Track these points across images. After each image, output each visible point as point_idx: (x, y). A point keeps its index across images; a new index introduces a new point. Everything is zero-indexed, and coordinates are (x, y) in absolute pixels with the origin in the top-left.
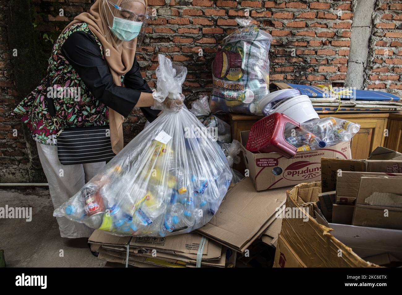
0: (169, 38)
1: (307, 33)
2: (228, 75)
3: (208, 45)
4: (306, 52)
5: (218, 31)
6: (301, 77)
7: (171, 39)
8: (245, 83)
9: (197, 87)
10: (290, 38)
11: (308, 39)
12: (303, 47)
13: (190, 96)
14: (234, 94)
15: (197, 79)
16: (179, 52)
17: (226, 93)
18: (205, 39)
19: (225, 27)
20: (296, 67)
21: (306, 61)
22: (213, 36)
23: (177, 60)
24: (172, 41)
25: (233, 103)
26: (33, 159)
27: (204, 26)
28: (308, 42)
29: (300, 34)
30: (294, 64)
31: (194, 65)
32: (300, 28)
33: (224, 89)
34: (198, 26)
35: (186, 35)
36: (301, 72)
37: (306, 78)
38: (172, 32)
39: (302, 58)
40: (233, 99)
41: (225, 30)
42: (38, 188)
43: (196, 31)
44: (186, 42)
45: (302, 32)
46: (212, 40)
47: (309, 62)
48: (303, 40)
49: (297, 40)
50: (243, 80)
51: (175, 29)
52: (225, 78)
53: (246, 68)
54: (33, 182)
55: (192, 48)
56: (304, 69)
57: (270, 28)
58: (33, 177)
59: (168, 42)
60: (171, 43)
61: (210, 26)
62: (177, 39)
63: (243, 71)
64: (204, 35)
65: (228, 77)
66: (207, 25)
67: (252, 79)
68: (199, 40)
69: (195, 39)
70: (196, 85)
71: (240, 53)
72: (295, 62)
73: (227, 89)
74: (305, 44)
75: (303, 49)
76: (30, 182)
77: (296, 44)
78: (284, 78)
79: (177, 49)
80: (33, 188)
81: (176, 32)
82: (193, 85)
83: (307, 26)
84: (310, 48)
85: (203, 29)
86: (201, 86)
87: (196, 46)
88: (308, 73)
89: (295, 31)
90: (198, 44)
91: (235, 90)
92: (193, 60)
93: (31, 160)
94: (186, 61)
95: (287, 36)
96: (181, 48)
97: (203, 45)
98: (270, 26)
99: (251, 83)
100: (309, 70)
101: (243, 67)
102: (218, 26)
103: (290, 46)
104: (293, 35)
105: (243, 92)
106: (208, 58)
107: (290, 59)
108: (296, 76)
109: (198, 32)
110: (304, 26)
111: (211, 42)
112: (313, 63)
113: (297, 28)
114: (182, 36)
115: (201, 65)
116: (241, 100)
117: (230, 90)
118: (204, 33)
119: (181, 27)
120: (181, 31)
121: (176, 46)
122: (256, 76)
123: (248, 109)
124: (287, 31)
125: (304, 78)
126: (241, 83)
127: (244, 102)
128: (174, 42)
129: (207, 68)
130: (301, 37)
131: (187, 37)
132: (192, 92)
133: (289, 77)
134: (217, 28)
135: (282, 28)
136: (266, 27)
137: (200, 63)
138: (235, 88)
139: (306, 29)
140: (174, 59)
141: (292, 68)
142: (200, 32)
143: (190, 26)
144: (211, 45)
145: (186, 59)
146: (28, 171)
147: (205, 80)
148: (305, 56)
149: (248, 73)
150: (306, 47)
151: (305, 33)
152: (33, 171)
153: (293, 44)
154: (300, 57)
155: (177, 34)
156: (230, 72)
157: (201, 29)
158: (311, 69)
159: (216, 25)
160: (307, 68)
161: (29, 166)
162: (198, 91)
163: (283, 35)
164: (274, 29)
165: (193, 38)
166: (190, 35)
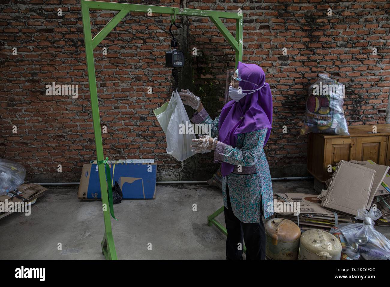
0: (274, 86)
1: (361, 80)
2: (320, 111)
3: (298, 89)
4: (361, 91)
5: (305, 81)
6: (358, 107)
7: (276, 86)
8: (331, 115)
9: (290, 116)
10: (351, 83)
11: (362, 83)
12: (358, 88)
13: (286, 122)
14: (325, 122)
15: (291, 111)
16: (280, 94)
17: (319, 122)
18: (296, 86)
19: (309, 78)
20: (354, 101)
21: (360, 97)
22: (302, 84)
23: (279, 99)
24: (276, 88)
25: (324, 128)
26: (184, 165)
27: (296, 78)
28: (362, 85)
29: (356, 80)
30: (353, 99)
31: (289, 102)
32: (357, 76)
33: (318, 120)
34: (292, 78)
35: (285, 84)
36: (357, 104)
37: (361, 108)
38: (276, 82)
39: (358, 95)
40: (324, 125)
41: (309, 80)
42: (185, 185)
43: (291, 81)
44: (285, 88)
45: (358, 79)
46: (301, 87)
47: (363, 98)
48: (359, 84)
49: (355, 84)
50: (330, 114)
51: (278, 80)
52: (317, 113)
53: (332, 107)
54: (182, 180)
55: (288, 92)
56: (359, 102)
57: (338, 77)
58: (182, 177)
59: (273, 88)
60: (275, 89)
61: (299, 78)
62: (279, 87)
63: (330, 109)
64: (296, 84)
65: (319, 112)
66: (298, 77)
67: (335, 113)
68: (293, 86)
69: (290, 86)
70: (290, 115)
71: (328, 98)
72: (354, 98)
73: (320, 120)
74: (360, 86)
75: (359, 89)
76: (179, 181)
77: (354, 87)
78: (346, 109)
79: (279, 93)
80: (182, 184)
81: (278, 82)
82: (287, 115)
83: (361, 75)
84: (363, 89)
85: (296, 80)
86: (293, 115)
87: (291, 90)
88: (362, 104)
89: (353, 79)
90: (292, 89)
91: (325, 120)
92: (289, 99)
93: (182, 166)
94: (284, 100)
95: (348, 82)
96: (281, 92)
97: (295, 90)
98: (337, 76)
99: (335, 116)
100: (363, 103)
101: (330, 106)
102: (305, 78)
103: (351, 88)
104: (352, 81)
105: (331, 121)
106: (298, 98)
107: (350, 96)
108: (354, 107)
109: (292, 82)
110: (360, 75)
111: (300, 88)
112: (366, 98)
113: (355, 77)
114: (282, 84)
115: (294, 102)
116: (329, 126)
117: (322, 120)
118: (296, 82)
119: (282, 79)
120: (282, 81)
121: (278, 91)
122: (338, 111)
123: (334, 132)
124: (349, 78)
125: (359, 108)
126: (329, 116)
127: (331, 127)
128: (277, 88)
129: (297, 104)
130: (357, 82)
131: (286, 85)
132: (287, 120)
133: (350, 108)
134: (304, 79)
135: (345, 77)
136: (335, 77)
137: (293, 101)
138: (325, 119)
139: (360, 77)
140: (277, 99)
141: (351, 102)
142: (294, 82)
143: (287, 78)
144: (301, 89)
145: (284, 98)
146: (179, 173)
147: (296, 112)
148: (360, 94)
149: (333, 110)
150: (361, 88)
151: (359, 79)
152: (182, 173)
153: (353, 87)
154: (357, 95)
155: (279, 83)
156: (321, 109)
157: (294, 80)
158: (364, 102)
159: (303, 77)
160: (362, 102)
161: (180, 170)
162: (291, 118)
163: (346, 81)
164: (340, 78)
165: (289, 85)
166: (287, 84)
